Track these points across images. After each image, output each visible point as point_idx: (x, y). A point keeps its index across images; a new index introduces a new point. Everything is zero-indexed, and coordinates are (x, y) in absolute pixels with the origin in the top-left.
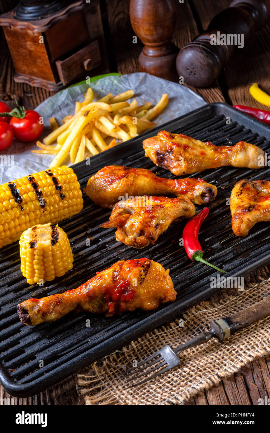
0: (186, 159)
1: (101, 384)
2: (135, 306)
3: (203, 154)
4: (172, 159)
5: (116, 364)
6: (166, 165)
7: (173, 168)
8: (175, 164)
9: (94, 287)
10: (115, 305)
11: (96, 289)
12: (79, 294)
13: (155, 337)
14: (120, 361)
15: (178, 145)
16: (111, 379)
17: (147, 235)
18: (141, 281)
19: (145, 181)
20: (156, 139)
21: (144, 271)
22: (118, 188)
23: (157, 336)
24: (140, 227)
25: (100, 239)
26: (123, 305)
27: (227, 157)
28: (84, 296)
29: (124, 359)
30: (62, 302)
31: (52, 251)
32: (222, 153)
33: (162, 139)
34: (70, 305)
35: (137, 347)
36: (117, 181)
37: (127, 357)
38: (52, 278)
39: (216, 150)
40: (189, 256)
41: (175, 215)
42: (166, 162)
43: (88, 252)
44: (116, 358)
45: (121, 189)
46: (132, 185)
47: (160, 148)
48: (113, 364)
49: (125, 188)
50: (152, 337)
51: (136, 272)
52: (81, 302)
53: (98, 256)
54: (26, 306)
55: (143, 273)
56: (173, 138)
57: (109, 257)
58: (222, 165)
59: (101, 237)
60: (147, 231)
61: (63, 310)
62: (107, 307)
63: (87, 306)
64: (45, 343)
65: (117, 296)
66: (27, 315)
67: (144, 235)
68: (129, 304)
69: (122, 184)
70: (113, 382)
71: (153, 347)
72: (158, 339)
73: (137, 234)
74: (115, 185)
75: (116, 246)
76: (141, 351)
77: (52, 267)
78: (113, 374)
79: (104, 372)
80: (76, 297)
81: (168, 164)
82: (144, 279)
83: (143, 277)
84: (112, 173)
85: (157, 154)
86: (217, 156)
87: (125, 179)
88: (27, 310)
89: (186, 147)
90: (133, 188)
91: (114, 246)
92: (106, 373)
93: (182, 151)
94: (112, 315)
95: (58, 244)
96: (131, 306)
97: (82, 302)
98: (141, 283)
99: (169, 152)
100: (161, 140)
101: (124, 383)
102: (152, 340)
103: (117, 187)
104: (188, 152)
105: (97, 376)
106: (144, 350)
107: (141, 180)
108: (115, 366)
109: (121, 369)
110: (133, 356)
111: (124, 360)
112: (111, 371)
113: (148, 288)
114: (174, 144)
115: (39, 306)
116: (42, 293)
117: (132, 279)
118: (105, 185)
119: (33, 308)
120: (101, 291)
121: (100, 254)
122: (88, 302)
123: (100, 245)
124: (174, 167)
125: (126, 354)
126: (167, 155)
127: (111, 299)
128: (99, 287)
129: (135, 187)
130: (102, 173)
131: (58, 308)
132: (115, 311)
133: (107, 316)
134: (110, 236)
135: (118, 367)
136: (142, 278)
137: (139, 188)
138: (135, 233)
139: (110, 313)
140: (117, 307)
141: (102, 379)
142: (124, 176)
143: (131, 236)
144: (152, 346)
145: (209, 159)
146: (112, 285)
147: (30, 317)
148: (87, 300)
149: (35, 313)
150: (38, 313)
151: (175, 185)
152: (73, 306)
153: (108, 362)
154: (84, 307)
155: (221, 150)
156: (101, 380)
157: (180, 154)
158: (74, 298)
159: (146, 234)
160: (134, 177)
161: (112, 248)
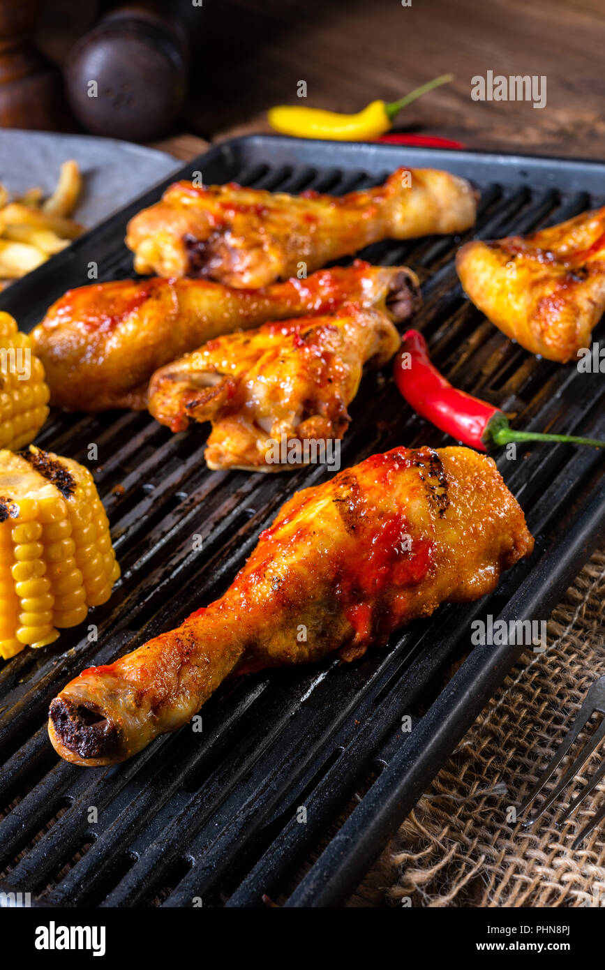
0: (275, 240)
1: (469, 868)
2: (440, 592)
3: (310, 219)
4: (234, 248)
5: (463, 792)
6: (214, 273)
7: (242, 273)
8: (249, 259)
9: (291, 567)
10: (374, 611)
11: (304, 571)
12: (248, 605)
13: (531, 673)
14: (469, 779)
15: (241, 209)
16: (485, 841)
17: (331, 409)
18: (442, 504)
19: (210, 298)
20: (170, 207)
21: (434, 474)
22: (142, 334)
23: (534, 668)
24: (302, 387)
25: (146, 483)
26: (402, 600)
27: (380, 213)
28: (267, 609)
29: (478, 767)
30: (197, 653)
31: (70, 515)
32: (361, 209)
33: (186, 201)
34: (223, 655)
35: (493, 721)
36: (133, 315)
37: (483, 760)
38: (78, 613)
39: (340, 206)
40: (475, 437)
41: (364, 348)
42: (216, 264)
43: (133, 524)
44: (449, 776)
45: (152, 334)
46: (179, 316)
47: (192, 227)
48: (453, 795)
49: (162, 330)
50: (520, 677)
51: (412, 485)
52: (259, 631)
53: (178, 523)
54: (86, 693)
55: (433, 482)
56: (217, 194)
57: (216, 515)
58: (370, 238)
59: (146, 478)
60: (327, 397)
61: (205, 677)
62: (348, 624)
63: (278, 644)
64: (193, 804)
65: (379, 575)
66: (99, 724)
67: (317, 413)
68: (422, 590)
69: (150, 319)
70: (496, 846)
71: (546, 704)
72: (544, 674)
73: (296, 416)
74: (129, 327)
75: (215, 485)
76: (517, 725)
77: (76, 574)
78: (477, 824)
79: (446, 830)
80: (239, 619)
81: (226, 268)
82: (444, 495)
83: (439, 491)
84: (99, 302)
85: (188, 245)
86: (350, 217)
87: (151, 302)
88: (97, 707)
89: (259, 211)
90: (184, 325)
91: (207, 486)
92: (452, 829)
93: (255, 222)
94: (363, 650)
95: (81, 491)
96: (428, 599)
97: (263, 631)
98: (442, 512)
99: (222, 233)
100: (185, 207)
101: (535, 838)
102: (527, 686)
103: (136, 333)
104: (272, 223)
105: (437, 847)
106: (526, 722)
107: (198, 298)
108: (462, 799)
109: (491, 801)
110: (500, 750)
111: (481, 773)
112: (464, 818)
113: (469, 521)
114: (226, 206)
115: (133, 683)
116: (65, 668)
117: (409, 508)
118: (91, 337)
119: (113, 696)
120: (320, 574)
121: (178, 517)
122: (282, 626)
123: (159, 497)
124: (249, 268)
125: (472, 752)
126: (215, 241)
127: (357, 594)
128: (312, 564)
129: (190, 320)
130: (68, 309)
131: (193, 673)
132: (373, 632)
133: (350, 660)
134: (171, 470)
135: (478, 799)
136: (440, 494)
137: (200, 321)
138: (293, 414)
139: (360, 645)
140: (382, 615)
141: (458, 851)
142: (148, 296)
143: (284, 425)
144: (540, 701)
145: (331, 230)
146: (352, 543)
147: (114, 729)
148: (278, 619)
149: (128, 710)
150: (139, 706)
151: (297, 293)
152: (233, 654)
153: (431, 796)
154: (271, 646)
155: (354, 200)
156: (458, 855)
157: (255, 230)
158: (233, 626)
159: (324, 407)
160: (178, 295)
161: (204, 494)
